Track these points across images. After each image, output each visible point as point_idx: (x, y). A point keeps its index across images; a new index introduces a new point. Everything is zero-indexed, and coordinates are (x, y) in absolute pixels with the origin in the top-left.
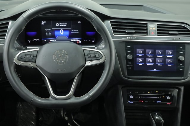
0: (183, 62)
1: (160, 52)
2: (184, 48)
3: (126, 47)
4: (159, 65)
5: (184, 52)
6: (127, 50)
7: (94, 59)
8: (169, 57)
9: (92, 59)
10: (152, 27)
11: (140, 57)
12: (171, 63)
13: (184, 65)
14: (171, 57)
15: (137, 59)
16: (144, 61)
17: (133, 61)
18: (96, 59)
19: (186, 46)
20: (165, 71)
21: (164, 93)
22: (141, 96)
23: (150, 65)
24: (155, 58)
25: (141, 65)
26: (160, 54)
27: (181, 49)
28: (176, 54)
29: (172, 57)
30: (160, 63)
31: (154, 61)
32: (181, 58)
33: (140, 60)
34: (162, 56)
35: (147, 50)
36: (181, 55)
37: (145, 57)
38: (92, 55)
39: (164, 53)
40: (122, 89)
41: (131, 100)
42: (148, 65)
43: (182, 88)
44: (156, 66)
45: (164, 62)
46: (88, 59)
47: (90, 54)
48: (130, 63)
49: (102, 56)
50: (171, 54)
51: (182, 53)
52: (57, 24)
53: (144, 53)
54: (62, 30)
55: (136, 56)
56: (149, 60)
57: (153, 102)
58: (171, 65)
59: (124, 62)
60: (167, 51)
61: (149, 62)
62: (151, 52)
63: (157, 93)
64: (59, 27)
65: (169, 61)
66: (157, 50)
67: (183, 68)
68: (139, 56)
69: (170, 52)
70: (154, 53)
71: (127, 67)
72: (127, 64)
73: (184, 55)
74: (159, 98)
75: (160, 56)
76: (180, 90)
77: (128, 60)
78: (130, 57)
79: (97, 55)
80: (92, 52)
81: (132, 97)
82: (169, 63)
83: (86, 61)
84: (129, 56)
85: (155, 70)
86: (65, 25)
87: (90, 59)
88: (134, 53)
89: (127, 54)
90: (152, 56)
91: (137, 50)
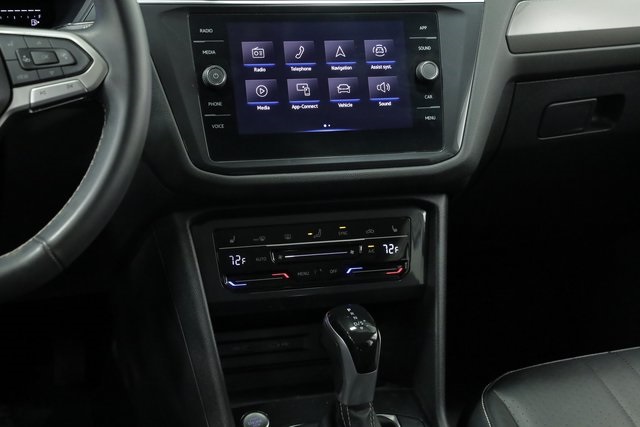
0: (433, 86)
1: (340, 51)
2: (433, 29)
3: (196, 35)
4: (341, 105)
5: (435, 45)
6: (197, 49)
7: (52, 73)
8: (380, 67)
9: (43, 74)
11: (260, 76)
12: (388, 94)
13: (438, 100)
14: (385, 67)
15: (249, 83)
16: (279, 93)
17: (231, 93)
18: (60, 74)
19: (443, 20)
21: (370, 231)
22: (277, 251)
23: (306, 107)
24: (321, 76)
25: (267, 108)
26: (340, 59)
27: (425, 33)
29: (389, 67)
30: (344, 96)
31: (320, 92)
32: (428, 70)
33: (261, 88)
34: (350, 68)
35: (288, 45)
36: (424, 56)
37: (279, 73)
38: (39, 58)
39: (356, 54)
40: (190, 227)
41: (235, 273)
42: (298, 107)
43: (441, 203)
44: (328, 112)
45: (360, 91)
46: (24, 76)
47: (27, 51)
48: (220, 104)
49: (91, 60)
50: (387, 57)
51: (428, 48)
53: (275, 55)
55: (240, 72)
56: (300, 87)
57: (333, 271)
58: (390, 104)
59: (192, 103)
60: (367, 43)
61: (301, 97)
62: (302, 49)
63: (345, 233)
65: (379, 87)
66: (328, 44)
67: (439, 113)
68: (255, 69)
69: (379, 48)
70: (316, 55)
71: (208, 122)
72: (206, 109)
73: (435, 56)
74: (352, 252)
75: (342, 69)
76: (432, 210)
77: (207, 91)
78: (214, 75)
79: (64, 57)
80: (39, 43)
81: (238, 261)
82: (381, 95)
83: (12, 86)
84: (211, 75)
85: (326, 128)
87: (32, 75)
88: (229, 57)
89: (202, 63)
90: (310, 69)
91: (245, 45)
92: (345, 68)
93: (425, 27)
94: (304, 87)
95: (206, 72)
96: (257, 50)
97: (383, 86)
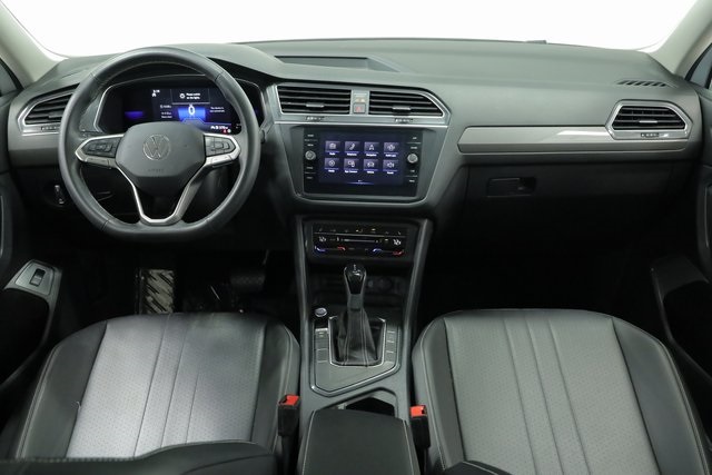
0: (415, 166)
1: (372, 147)
2: (420, 139)
3: (306, 137)
4: (368, 172)
5: (420, 146)
6: (305, 143)
8: (390, 156)
9: (218, 152)
10: (360, 98)
11: (331, 156)
12: (392, 168)
13: (417, 172)
14: (393, 156)
15: (326, 160)
16: (340, 165)
17: (317, 163)
18: (223, 153)
19: (425, 135)
20: (380, 185)
21: (386, 232)
22: (340, 237)
23: (352, 172)
24: (361, 158)
25: (333, 171)
26: (371, 151)
27: (415, 141)
28: (404, 149)
29: (395, 156)
30: (371, 168)
31: (359, 165)
32: (412, 158)
33: (332, 162)
34: (376, 155)
35: (347, 143)
36: (413, 151)
37: (341, 155)
38: (218, 145)
39: (380, 150)
40: (301, 222)
41: (320, 245)
42: (348, 172)
43: (425, 224)
44: (362, 174)
45: (379, 166)
46: (211, 153)
47: (214, 143)
48: (312, 168)
49: (235, 147)
50: (394, 151)
51: (416, 148)
52: (182, 96)
53: (340, 148)
54: (191, 106)
55: (323, 154)
56: (350, 163)
57: (366, 249)
58: (393, 173)
59: (300, 167)
60: (385, 144)
61: (350, 167)
62: (353, 146)
63: (374, 232)
64: (185, 100)
65: (388, 165)
66: (366, 144)
67: (416, 179)
68: (330, 154)
69: (391, 147)
70: (360, 149)
71: (305, 176)
72: (305, 170)
73: (417, 152)
74: (377, 241)
75: (371, 155)
76: (417, 226)
77: (306, 162)
78: (310, 155)
80: (219, 140)
81: (322, 240)
82: (389, 168)
83: (206, 157)
85: (360, 182)
86: (197, 96)
87: (213, 153)
88: (319, 148)
89: (307, 149)
90: (356, 155)
91: (327, 142)
92: (373, 155)
93: (416, 138)
94: (352, 163)
95: (307, 154)
96: (333, 145)
97: (391, 164)
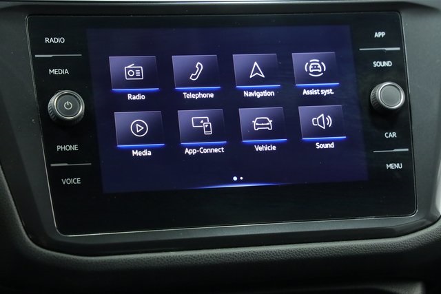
0: (399, 119)
1: (256, 69)
2: (395, 36)
3: (38, 46)
4: (258, 148)
5: (398, 58)
6: (41, 67)
8: (316, 92)
11: (136, 106)
12: (328, 132)
13: (406, 138)
14: (324, 92)
15: (120, 117)
17: (92, 130)
19: (408, 23)
23: (206, 151)
25: (147, 153)
26: (257, 80)
27: (381, 42)
29: (330, 92)
30: (263, 134)
31: (228, 128)
32: (388, 94)
33: (137, 124)
34: (271, 94)
35: (178, 61)
36: (382, 75)
39: (280, 73)
42: (194, 152)
44: (239, 155)
45: (287, 126)
48: (75, 148)
50: (327, 77)
51: (388, 64)
53: (160, 75)
55: (106, 100)
56: (197, 122)
58: (332, 146)
59: (31, 147)
60: (296, 57)
61: (198, 136)
62: (199, 67)
65: (315, 121)
66: (239, 60)
67: (407, 159)
68: (129, 96)
69: (314, 65)
72: (53, 156)
73: (398, 75)
75: (259, 95)
77: (55, 128)
78: (66, 104)
82: (318, 132)
84: (60, 104)
85: (237, 183)
89: (47, 87)
90: (212, 95)
91: (114, 61)
92: (264, 94)
93: (383, 34)
94: (203, 121)
95: (54, 101)
96: (130, 68)
97: (322, 119)
